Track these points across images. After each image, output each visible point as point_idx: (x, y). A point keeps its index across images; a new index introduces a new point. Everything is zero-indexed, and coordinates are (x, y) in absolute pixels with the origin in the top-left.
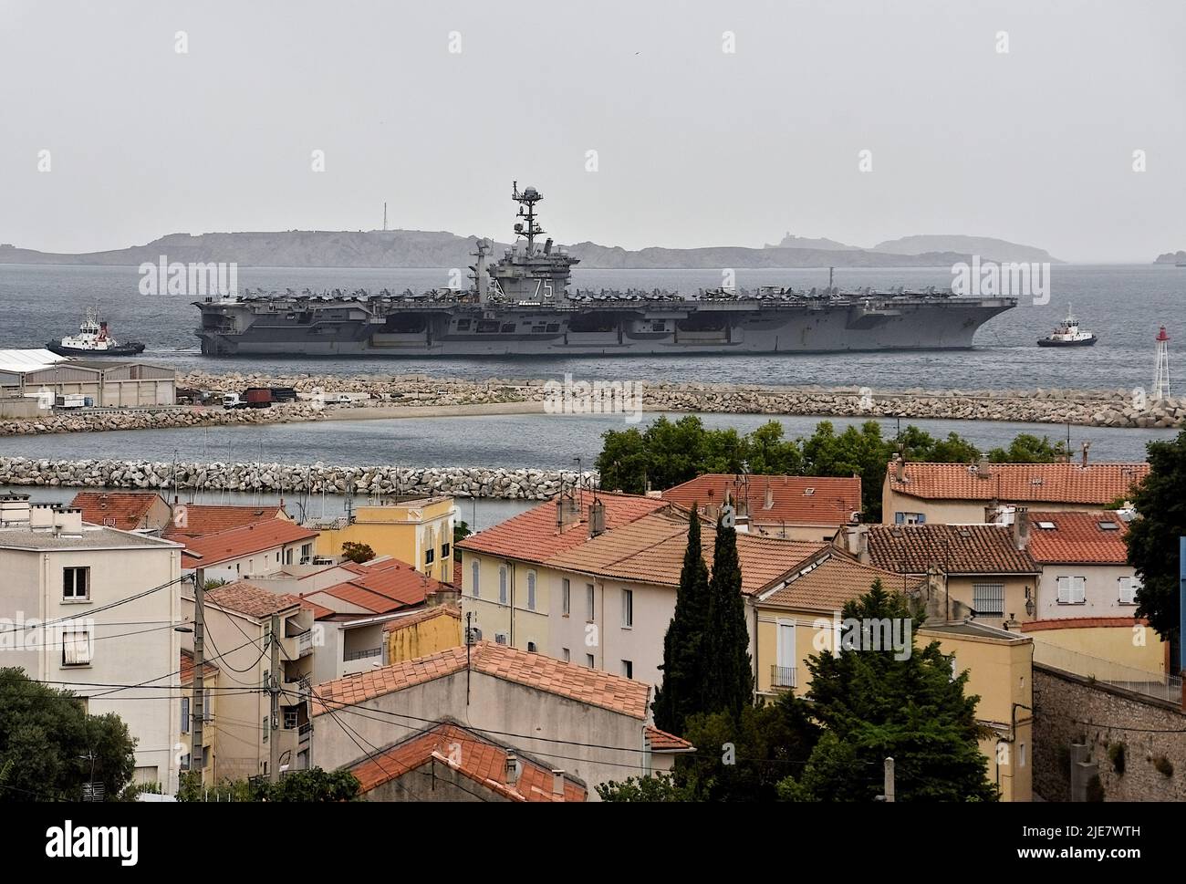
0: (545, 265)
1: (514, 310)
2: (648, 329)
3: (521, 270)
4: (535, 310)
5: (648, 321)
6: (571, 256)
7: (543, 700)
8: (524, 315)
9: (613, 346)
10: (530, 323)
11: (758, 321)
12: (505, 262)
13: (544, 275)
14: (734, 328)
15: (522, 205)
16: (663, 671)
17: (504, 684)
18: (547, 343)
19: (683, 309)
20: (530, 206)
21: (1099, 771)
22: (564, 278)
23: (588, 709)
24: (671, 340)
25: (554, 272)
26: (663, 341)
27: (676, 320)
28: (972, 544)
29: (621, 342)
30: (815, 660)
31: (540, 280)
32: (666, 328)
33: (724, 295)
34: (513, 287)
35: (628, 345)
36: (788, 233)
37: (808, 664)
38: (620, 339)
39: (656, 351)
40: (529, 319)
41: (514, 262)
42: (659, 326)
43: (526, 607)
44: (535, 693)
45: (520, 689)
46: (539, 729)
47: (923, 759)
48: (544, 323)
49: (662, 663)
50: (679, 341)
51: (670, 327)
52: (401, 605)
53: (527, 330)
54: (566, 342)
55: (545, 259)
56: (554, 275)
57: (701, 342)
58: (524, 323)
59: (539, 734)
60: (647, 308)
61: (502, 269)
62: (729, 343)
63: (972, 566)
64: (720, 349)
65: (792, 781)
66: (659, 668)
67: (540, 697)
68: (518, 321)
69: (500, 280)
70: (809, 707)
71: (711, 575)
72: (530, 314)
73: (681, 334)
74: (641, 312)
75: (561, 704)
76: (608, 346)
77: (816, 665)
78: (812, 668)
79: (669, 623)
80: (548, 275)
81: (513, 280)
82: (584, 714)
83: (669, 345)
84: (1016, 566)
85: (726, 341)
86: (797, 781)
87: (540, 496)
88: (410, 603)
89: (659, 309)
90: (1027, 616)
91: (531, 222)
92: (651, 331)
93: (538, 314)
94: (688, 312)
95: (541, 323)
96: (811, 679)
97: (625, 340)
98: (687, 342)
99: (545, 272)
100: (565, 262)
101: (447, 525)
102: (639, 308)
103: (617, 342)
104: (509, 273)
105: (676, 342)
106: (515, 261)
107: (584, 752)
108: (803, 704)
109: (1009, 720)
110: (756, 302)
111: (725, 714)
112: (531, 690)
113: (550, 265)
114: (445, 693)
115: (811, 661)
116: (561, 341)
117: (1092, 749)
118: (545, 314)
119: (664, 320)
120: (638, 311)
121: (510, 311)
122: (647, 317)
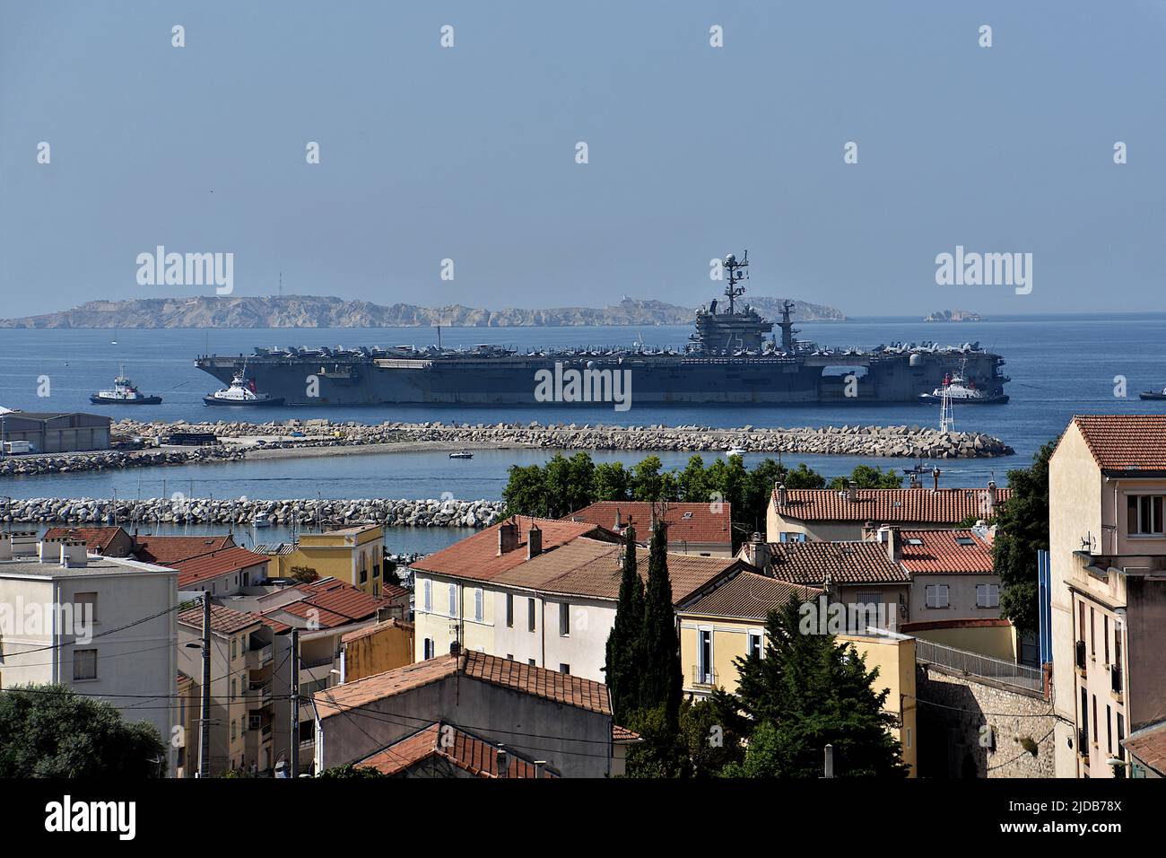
7: (522, 700)
16: (605, 672)
17: (489, 688)
21: (972, 751)
23: (562, 707)
28: (854, 559)
30: (742, 661)
37: (736, 664)
43: (474, 619)
44: (515, 695)
45: (503, 691)
46: (519, 726)
47: (848, 744)
49: (605, 665)
52: (348, 619)
59: (519, 730)
63: (855, 578)
65: (736, 766)
66: (602, 670)
67: (519, 697)
70: (738, 702)
71: (646, 590)
75: (539, 704)
77: (742, 665)
78: (739, 668)
79: (609, 631)
82: (558, 711)
84: (891, 577)
86: (741, 765)
87: (437, 522)
88: (356, 618)
90: (901, 619)
96: (739, 678)
101: (377, 549)
107: (559, 745)
108: (733, 699)
109: (898, 710)
111: (662, 709)
112: (513, 693)
114: (437, 696)
115: (738, 662)
117: (966, 731)
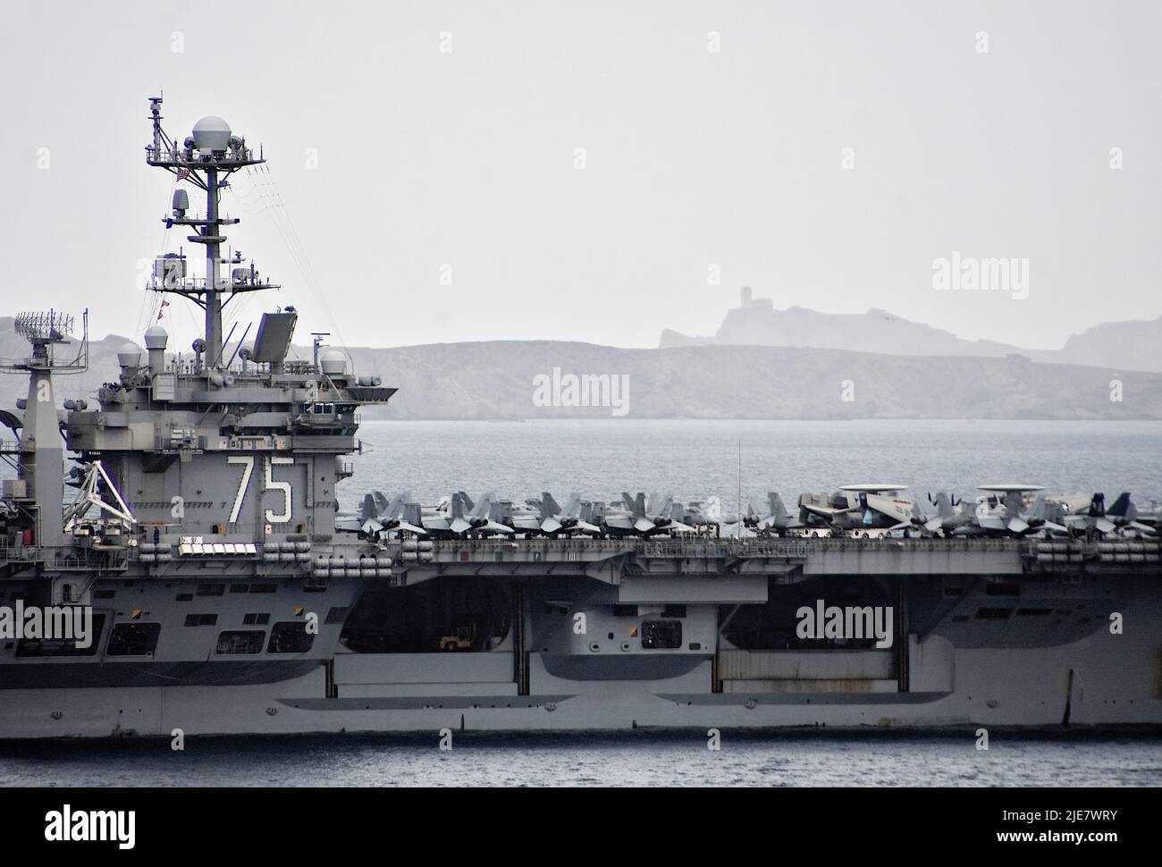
0: (268, 407)
1: (161, 572)
2: (626, 640)
3: (182, 427)
4: (234, 571)
5: (628, 611)
6: (359, 372)
8: (193, 590)
9: (494, 703)
10: (210, 620)
11: (1003, 614)
12: (124, 396)
13: (264, 444)
14: (920, 640)
15: (184, 185)
18: (265, 694)
19: (755, 568)
20: (212, 189)
22: (332, 456)
24: (699, 680)
25: (302, 431)
26: (672, 685)
27: (722, 610)
29: (524, 690)
31: (250, 461)
32: (688, 638)
33: (868, 518)
34: (152, 487)
35: (550, 702)
36: (746, 291)
38: (522, 677)
39: (645, 721)
40: (203, 606)
41: (159, 396)
42: (664, 630)
48: (264, 619)
50: (727, 686)
51: (700, 634)
53: (199, 646)
54: (332, 691)
55: (267, 384)
56: (302, 443)
57: (805, 689)
58: (192, 620)
60: (630, 566)
61: (115, 419)
62: (904, 694)
64: (870, 715)
68: (167, 614)
69: (112, 459)
72: (212, 587)
73: (738, 661)
74: (605, 577)
76: (477, 703)
80: (281, 443)
81: (157, 462)
83: (690, 701)
85: (892, 687)
89: (671, 569)
91: (213, 246)
92: (636, 649)
93: (239, 586)
94: (772, 579)
95: (249, 619)
97: (542, 681)
98: (758, 688)
99: (268, 431)
100: (340, 396)
102: (600, 566)
103: (512, 690)
104: (142, 433)
105: (718, 687)
106: (164, 390)
110: (1012, 544)
113: (284, 407)
116: (313, 685)
118: (265, 586)
119: (678, 610)
120: (592, 574)
121: (146, 578)
122: (625, 597)
